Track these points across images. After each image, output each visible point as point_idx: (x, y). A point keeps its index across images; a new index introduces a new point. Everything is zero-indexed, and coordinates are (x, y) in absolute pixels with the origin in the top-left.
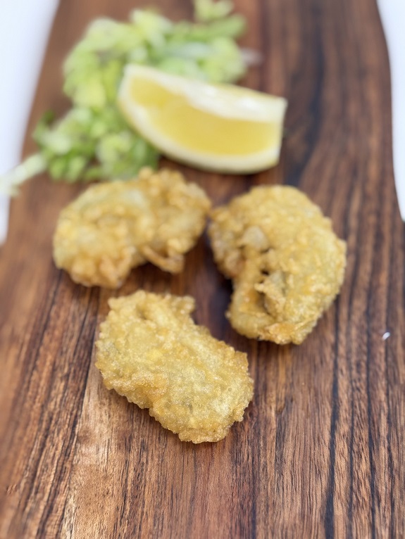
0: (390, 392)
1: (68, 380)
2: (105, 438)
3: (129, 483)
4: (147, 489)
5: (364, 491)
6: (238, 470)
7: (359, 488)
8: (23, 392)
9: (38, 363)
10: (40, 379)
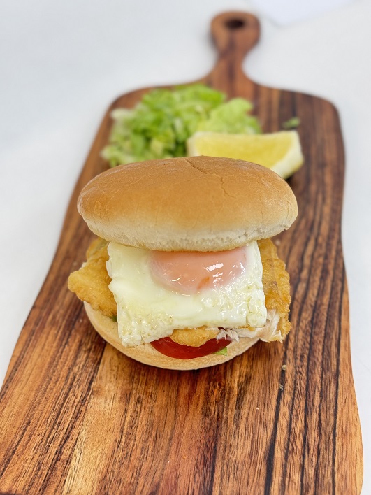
0: (324, 376)
1: (89, 353)
2: (112, 393)
3: (126, 424)
4: (138, 429)
5: (299, 442)
6: (207, 421)
7: (294, 439)
8: (56, 359)
9: (69, 340)
10: (70, 351)
